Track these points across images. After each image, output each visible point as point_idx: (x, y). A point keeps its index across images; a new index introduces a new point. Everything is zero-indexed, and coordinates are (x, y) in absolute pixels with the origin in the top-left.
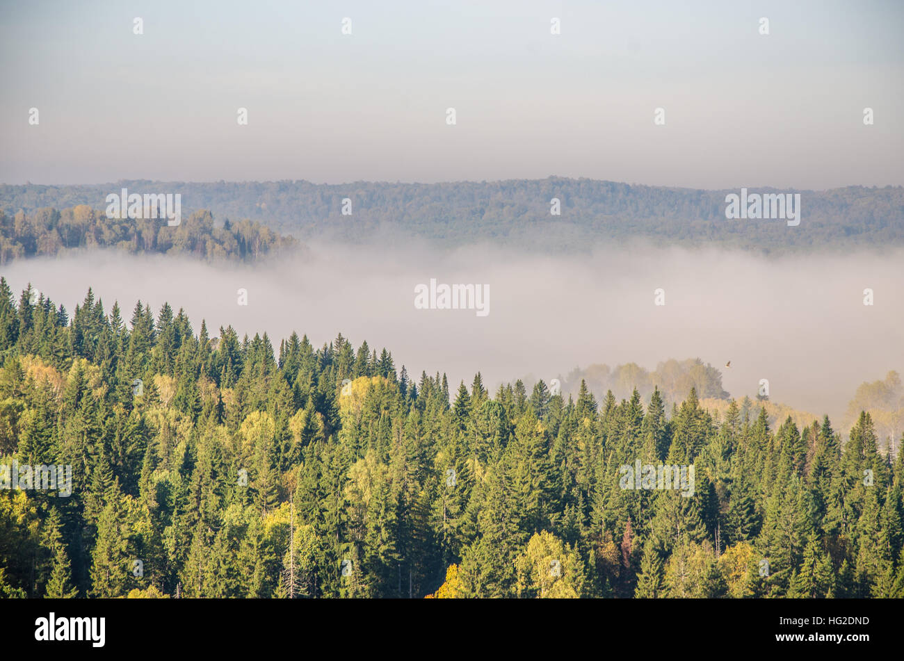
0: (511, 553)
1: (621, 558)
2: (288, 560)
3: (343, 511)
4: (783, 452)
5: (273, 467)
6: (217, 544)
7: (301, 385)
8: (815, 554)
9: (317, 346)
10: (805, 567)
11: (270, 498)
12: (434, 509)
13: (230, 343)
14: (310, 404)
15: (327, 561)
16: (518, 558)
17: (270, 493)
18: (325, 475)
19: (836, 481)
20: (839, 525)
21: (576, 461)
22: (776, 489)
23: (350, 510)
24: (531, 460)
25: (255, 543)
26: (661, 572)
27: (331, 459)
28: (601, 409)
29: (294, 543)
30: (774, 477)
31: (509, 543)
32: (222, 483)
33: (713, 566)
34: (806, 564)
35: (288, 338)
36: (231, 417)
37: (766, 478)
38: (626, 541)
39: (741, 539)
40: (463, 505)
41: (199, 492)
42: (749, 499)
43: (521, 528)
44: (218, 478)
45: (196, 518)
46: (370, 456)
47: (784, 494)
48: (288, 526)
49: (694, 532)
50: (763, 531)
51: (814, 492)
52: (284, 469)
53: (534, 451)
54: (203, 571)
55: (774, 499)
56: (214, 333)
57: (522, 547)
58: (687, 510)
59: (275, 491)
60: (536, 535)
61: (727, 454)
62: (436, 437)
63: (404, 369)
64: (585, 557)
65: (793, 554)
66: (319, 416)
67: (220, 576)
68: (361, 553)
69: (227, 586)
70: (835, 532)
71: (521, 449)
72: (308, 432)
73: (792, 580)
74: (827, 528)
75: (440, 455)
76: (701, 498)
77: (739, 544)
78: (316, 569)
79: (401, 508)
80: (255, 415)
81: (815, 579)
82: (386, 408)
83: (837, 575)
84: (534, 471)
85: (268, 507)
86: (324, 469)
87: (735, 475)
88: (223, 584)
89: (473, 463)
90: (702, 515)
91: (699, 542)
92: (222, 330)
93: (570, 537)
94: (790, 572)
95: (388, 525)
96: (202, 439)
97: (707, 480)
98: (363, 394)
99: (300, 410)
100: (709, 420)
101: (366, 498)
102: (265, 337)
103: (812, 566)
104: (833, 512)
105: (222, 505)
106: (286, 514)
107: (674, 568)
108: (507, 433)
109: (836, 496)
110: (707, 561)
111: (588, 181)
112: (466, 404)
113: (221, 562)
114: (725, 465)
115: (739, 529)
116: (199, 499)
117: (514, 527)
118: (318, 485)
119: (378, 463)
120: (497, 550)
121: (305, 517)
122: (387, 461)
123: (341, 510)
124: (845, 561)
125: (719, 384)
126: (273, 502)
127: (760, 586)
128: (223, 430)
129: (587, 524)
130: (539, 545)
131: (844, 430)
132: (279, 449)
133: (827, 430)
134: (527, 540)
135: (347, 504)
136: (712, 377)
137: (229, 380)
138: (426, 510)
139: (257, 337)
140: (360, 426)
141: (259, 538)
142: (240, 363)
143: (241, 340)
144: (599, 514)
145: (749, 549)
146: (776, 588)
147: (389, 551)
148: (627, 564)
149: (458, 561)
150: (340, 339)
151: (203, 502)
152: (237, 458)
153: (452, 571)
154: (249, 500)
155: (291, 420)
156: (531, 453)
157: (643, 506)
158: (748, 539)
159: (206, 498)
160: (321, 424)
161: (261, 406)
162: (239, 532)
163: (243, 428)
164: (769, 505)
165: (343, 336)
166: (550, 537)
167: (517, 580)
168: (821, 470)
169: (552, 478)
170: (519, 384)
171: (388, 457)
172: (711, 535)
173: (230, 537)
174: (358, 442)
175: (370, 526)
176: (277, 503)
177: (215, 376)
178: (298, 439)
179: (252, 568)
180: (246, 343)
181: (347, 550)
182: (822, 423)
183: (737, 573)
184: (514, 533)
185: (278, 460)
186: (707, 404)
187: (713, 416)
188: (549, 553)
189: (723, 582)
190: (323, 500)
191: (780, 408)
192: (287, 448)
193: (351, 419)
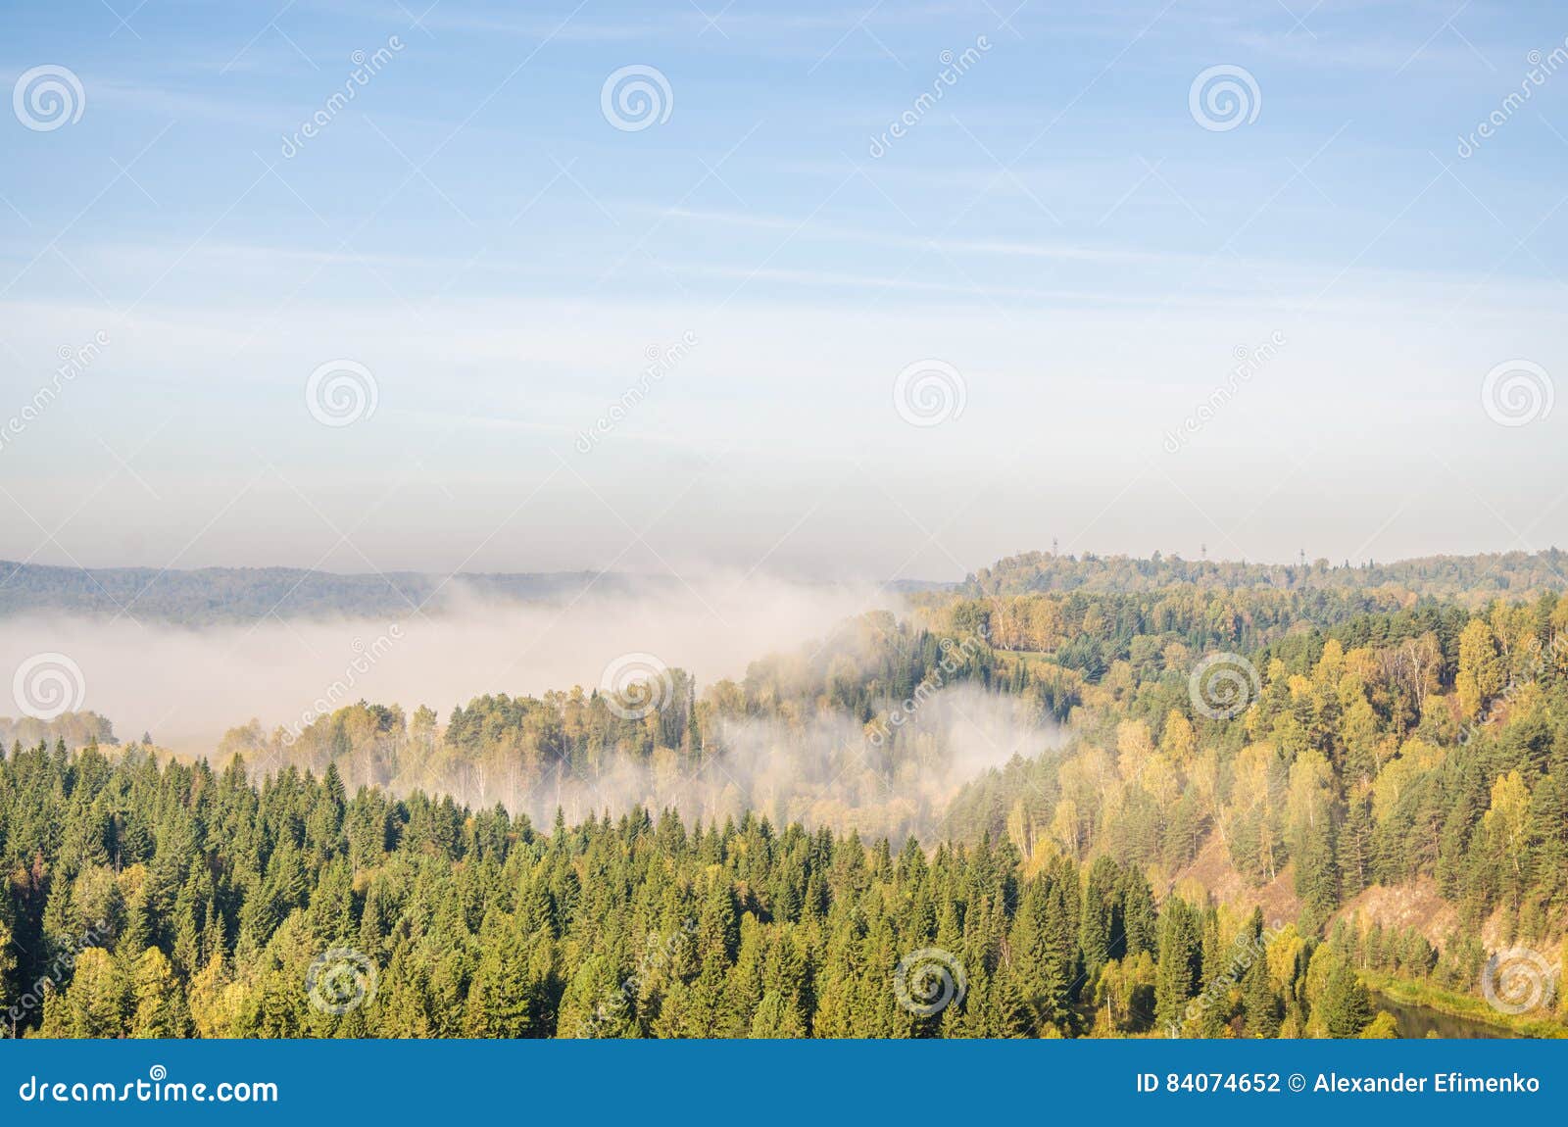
1: (31, 882)
4: (171, 787)
8: (199, 870)
10: (191, 881)
19: (216, 812)
20: (218, 845)
22: (166, 820)
26: (69, 893)
28: (9, 757)
30: (164, 808)
33: (113, 885)
34: (191, 879)
37: (157, 810)
38: (36, 867)
39: (136, 861)
42: (144, 828)
47: (173, 822)
49: (97, 858)
50: (156, 855)
51: (197, 820)
55: (165, 827)
58: (91, 840)
61: (124, 791)
65: (180, 871)
70: (214, 852)
73: (180, 893)
74: (207, 849)
76: (102, 828)
77: (135, 865)
81: (198, 892)
83: (216, 887)
87: (129, 808)
90: (104, 843)
91: (101, 865)
94: (178, 887)
97: (107, 814)
100: (106, 763)
103: (196, 881)
104: (214, 835)
107: (79, 887)
109: (216, 822)
110: (109, 882)
114: (122, 800)
115: (135, 853)
124: (223, 875)
125: (109, 731)
127: (153, 900)
131: (220, 767)
133: (206, 768)
136: (104, 725)
144: (13, 845)
145: (143, 868)
146: (166, 900)
148: (37, 887)
157: (52, 838)
158: (142, 861)
164: (159, 832)
168: (203, 801)
172: (112, 859)
182: (202, 762)
183: (131, 889)
186: (105, 750)
187: (108, 759)
189: (121, 898)
191: (161, 750)
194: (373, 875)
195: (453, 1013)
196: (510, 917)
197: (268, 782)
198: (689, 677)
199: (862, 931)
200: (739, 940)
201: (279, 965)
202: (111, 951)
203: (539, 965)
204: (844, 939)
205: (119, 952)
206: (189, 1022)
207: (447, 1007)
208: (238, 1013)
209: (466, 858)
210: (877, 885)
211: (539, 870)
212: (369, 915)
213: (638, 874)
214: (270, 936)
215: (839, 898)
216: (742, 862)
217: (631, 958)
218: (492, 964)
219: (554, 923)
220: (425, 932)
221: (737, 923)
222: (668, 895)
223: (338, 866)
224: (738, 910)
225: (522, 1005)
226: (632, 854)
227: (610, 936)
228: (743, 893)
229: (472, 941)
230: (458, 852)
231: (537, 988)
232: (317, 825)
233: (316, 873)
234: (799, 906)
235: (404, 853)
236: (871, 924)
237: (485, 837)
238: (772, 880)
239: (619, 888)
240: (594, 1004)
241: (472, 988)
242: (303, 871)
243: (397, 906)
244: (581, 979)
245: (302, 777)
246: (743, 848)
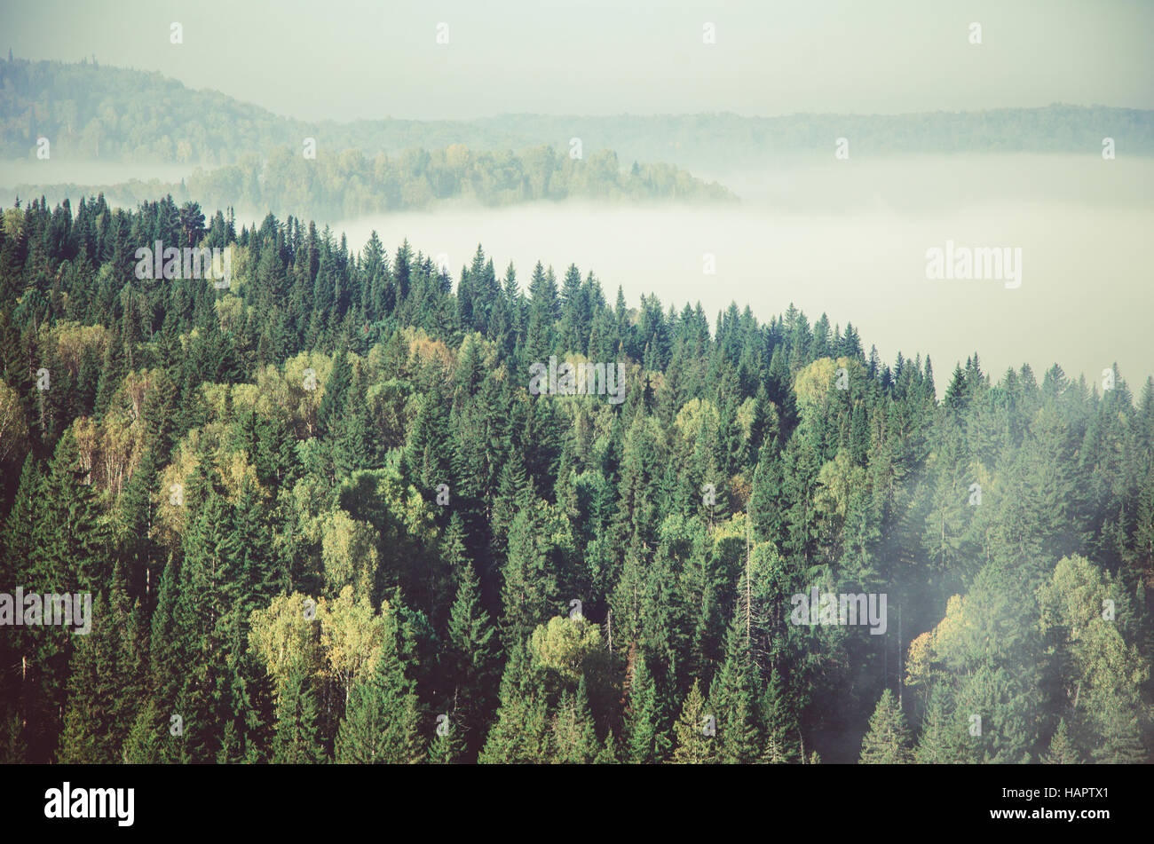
0: (1032, 582)
2: (744, 586)
3: (812, 524)
5: (720, 469)
6: (657, 563)
7: (748, 367)
9: (763, 320)
11: (719, 508)
12: (929, 525)
13: (653, 316)
14: (761, 392)
15: (793, 587)
16: (1041, 588)
17: (718, 501)
18: (788, 479)
21: (1112, 466)
23: (821, 524)
24: (1054, 463)
25: (703, 562)
27: (796, 459)
29: (751, 565)
31: (1028, 569)
32: (656, 488)
35: (725, 309)
36: (663, 406)
40: (966, 519)
41: (631, 497)
43: (1045, 549)
44: (651, 482)
45: (629, 530)
46: (843, 457)
48: (744, 543)
52: (733, 471)
53: (1059, 452)
54: (639, 596)
56: (633, 303)
57: (1047, 574)
59: (725, 499)
60: (1065, 559)
62: (926, 434)
63: (874, 350)
64: (1131, 589)
66: (772, 406)
67: (661, 603)
68: (837, 578)
69: (670, 615)
71: (1041, 449)
72: (759, 426)
75: (933, 456)
78: (779, 597)
79: (886, 523)
80: (694, 403)
82: (860, 397)
84: (1059, 478)
85: (716, 518)
86: (787, 472)
88: (665, 615)
89: (977, 467)
92: (643, 298)
93: (1109, 563)
95: (870, 544)
96: (629, 434)
98: (825, 379)
99: (748, 399)
101: (841, 509)
102: (699, 308)
105: (658, 514)
106: (741, 526)
108: (1020, 430)
111: (1103, 109)
112: (963, 392)
113: (663, 586)
116: (631, 506)
117: (1036, 549)
118: (780, 491)
119: (852, 466)
120: (1013, 578)
121: (764, 532)
123: (810, 523)
126: (722, 512)
128: (654, 422)
129: (1131, 546)
130: (1068, 573)
132: (725, 447)
134: (1053, 565)
135: (818, 516)
137: (654, 361)
138: (918, 526)
139: (688, 308)
140: (826, 419)
141: (707, 559)
142: (666, 340)
143: (666, 311)
147: (872, 576)
149: (962, 591)
150: (792, 311)
151: (636, 510)
152: (675, 456)
153: (954, 603)
154: (691, 510)
155: (739, 410)
156: (1054, 455)
159: (640, 505)
160: (775, 417)
161: (698, 392)
162: (682, 548)
163: (680, 420)
165: (795, 307)
166: (1083, 562)
167: (1040, 617)
169: (1081, 487)
170: (1026, 370)
171: (865, 457)
173: (671, 555)
174: (823, 439)
175: (847, 545)
176: (727, 514)
177: (636, 355)
178: (748, 435)
179: (699, 594)
180: (673, 316)
181: (820, 573)
184: (1035, 556)
185: (724, 459)
188: (1083, 582)
190: (787, 511)
192: (735, 446)
193: (811, 411)
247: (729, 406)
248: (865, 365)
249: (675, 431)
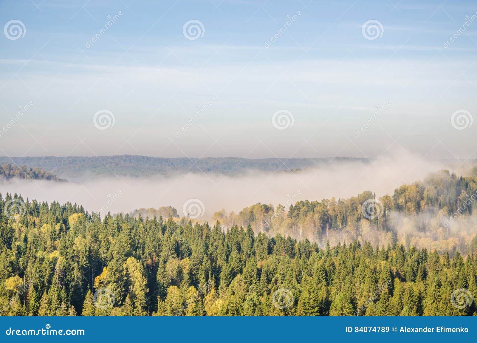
0: (122, 263)
1: (153, 264)
2: (57, 267)
3: (73, 252)
4: (196, 232)
5: (51, 240)
6: (36, 263)
7: (58, 216)
8: (206, 260)
9: (61, 205)
11: (51, 249)
12: (99, 251)
13: (36, 204)
14: (61, 222)
15: (68, 267)
16: (124, 264)
17: (51, 248)
18: (67, 242)
19: (211, 240)
20: (212, 252)
21: (139, 236)
22: (195, 243)
23: (75, 252)
24: (127, 237)
25: (47, 262)
26: (165, 267)
27: (69, 237)
28: (145, 221)
29: (59, 262)
30: (194, 239)
31: (121, 260)
32: (36, 245)
33: (179, 265)
34: (204, 263)
35: (53, 202)
36: (38, 226)
37: (192, 240)
38: (154, 258)
39: (186, 257)
40: (108, 249)
41: (30, 248)
42: (188, 246)
43: (125, 255)
44: (35, 244)
45: (29, 255)
46: (80, 236)
47: (197, 244)
48: (57, 257)
49: (173, 256)
50: (192, 255)
51: (205, 243)
52: (54, 240)
53: (128, 234)
54: (32, 271)
55: (195, 245)
56: (31, 201)
57: (125, 261)
58: (171, 250)
59: (52, 247)
60: (129, 258)
61: (181, 233)
62: (99, 231)
63: (87, 211)
64: (143, 264)
65: (200, 260)
66: (64, 225)
67: (37, 272)
68: (78, 264)
69: (39, 275)
70: (211, 254)
71: (124, 233)
72: (61, 230)
73: (200, 268)
74: (209, 253)
75: (100, 236)
76: (175, 246)
77: (185, 258)
78: (65, 269)
79: (90, 251)
80: (45, 225)
81: (206, 267)
82: (84, 222)
83: (212, 266)
84: (128, 240)
85: (50, 252)
86: (67, 241)
87: (183, 239)
88: (38, 274)
89: (110, 237)
90: (175, 251)
91: (175, 258)
92: (33, 200)
93: (138, 258)
94: (200, 266)
95: (86, 256)
96: (30, 233)
97: (176, 241)
98: (76, 218)
99: (58, 223)
100: (175, 224)
101: (80, 248)
102: (46, 202)
103: (205, 264)
104: (211, 248)
105: (36, 251)
106: (56, 254)
107: (168, 265)
108: (119, 229)
109: (211, 244)
110: (177, 264)
111: (136, 156)
112: (107, 220)
113: (38, 268)
114: (181, 236)
115: (185, 254)
116: (30, 250)
117: (123, 256)
118: (65, 245)
119: (82, 238)
120: (118, 262)
121: (62, 254)
122: (85, 237)
123: (72, 252)
124: (214, 262)
125: (176, 213)
126: (52, 250)
127: (191, 270)
128: (36, 229)
129: (143, 254)
130: (130, 261)
131: (212, 225)
132: (53, 235)
133: (208, 226)
134: (126, 259)
135: (74, 250)
136: (175, 211)
137: (36, 215)
138: (97, 252)
139: (44, 202)
140: (76, 228)
141: (48, 261)
142: (39, 210)
143: (38, 203)
144: (147, 251)
145: (188, 259)
146: (196, 270)
147: (87, 264)
148: (154, 265)
149: (107, 266)
150: (68, 202)
151: (31, 251)
152: (41, 238)
153: (105, 268)
154: (45, 250)
155: (56, 226)
156: (127, 234)
157: (159, 249)
158: (188, 257)
159: (32, 250)
160: (64, 227)
161: (47, 222)
162: (42, 259)
163: (42, 229)
164: (193, 247)
165: (69, 201)
166: (133, 258)
167: (123, 271)
168: (207, 237)
169: (133, 241)
170: (121, 215)
171: (85, 236)
172: (178, 256)
173: (40, 261)
174: (76, 232)
175: (81, 257)
176: (53, 251)
177: (31, 214)
178: (58, 232)
179: (46, 270)
180: (40, 204)
181: (74, 263)
182: (206, 224)
183: (184, 266)
184: (123, 257)
185: (52, 238)
186: (175, 219)
187: (176, 222)
188: (133, 263)
189: (181, 269)
190: (67, 249)
192: (55, 235)
193: (73, 226)
194: (264, 263)
195: (293, 310)
196: (311, 278)
197: (228, 231)
198: (373, 194)
199: (439, 285)
200: (393, 288)
201: (233, 293)
202: (179, 287)
203: (322, 295)
204: (433, 288)
205: (181, 288)
206: (205, 312)
207: (290, 309)
208: (220, 309)
209: (296, 257)
210: (445, 269)
211: (321, 262)
212: (263, 277)
213: (356, 263)
214: (230, 283)
215: (430, 274)
216: (394, 260)
217: (354, 293)
218: (305, 294)
219: (327, 280)
220: (282, 283)
221: (393, 282)
222: (367, 271)
223: (252, 259)
224: (393, 277)
225: (316, 309)
226: (354, 257)
227: (347, 286)
228: (395, 271)
229: (299, 286)
230: (293, 255)
231: (321, 303)
232: (245, 245)
233: (245, 262)
234: (415, 276)
235: (274, 255)
236: (443, 283)
237: (302, 250)
238: (405, 265)
239: (350, 269)
240: (342, 309)
241: (299, 302)
242: (241, 261)
243: (272, 274)
244: (337, 300)
245: (239, 229)
246: (394, 255)
247: (54, 225)
248: (85, 214)
249: (41, 232)
